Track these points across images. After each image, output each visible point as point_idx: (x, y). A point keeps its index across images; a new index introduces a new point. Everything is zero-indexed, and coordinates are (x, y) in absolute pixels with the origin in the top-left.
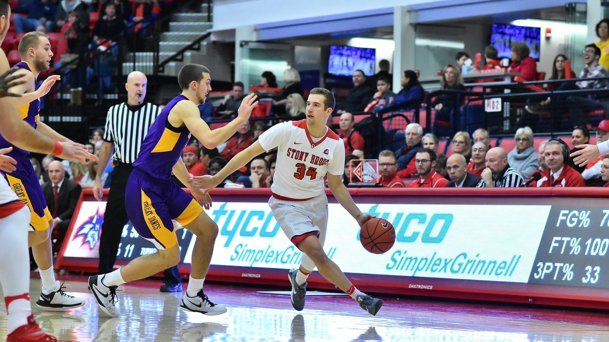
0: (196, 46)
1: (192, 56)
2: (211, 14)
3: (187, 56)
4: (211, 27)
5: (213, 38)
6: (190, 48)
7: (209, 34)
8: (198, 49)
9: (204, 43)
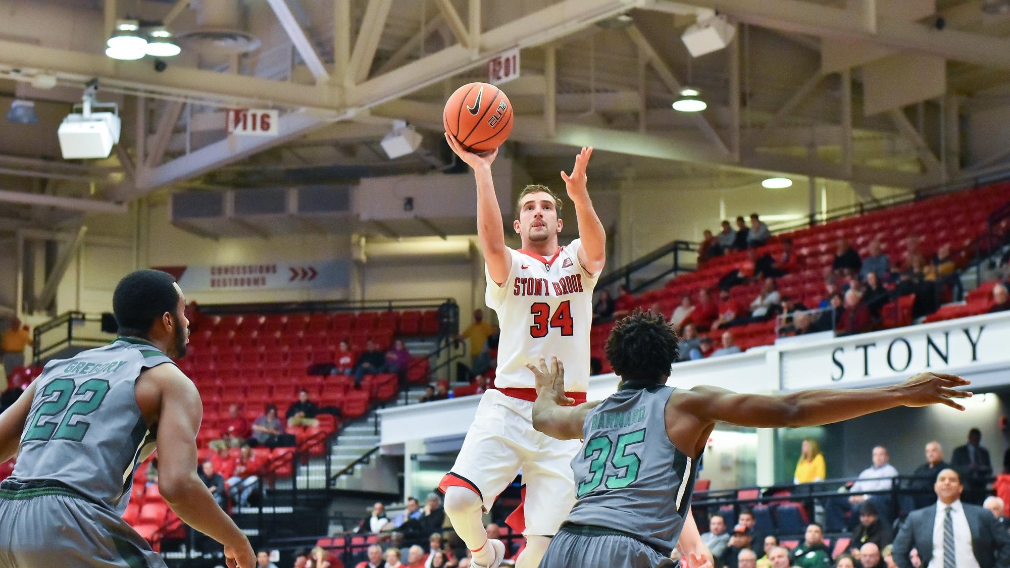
0: (365, 460)
1: (362, 470)
2: (378, 428)
3: (357, 470)
4: (379, 441)
5: (381, 452)
6: (360, 461)
7: (377, 448)
8: (368, 463)
9: (373, 457)
